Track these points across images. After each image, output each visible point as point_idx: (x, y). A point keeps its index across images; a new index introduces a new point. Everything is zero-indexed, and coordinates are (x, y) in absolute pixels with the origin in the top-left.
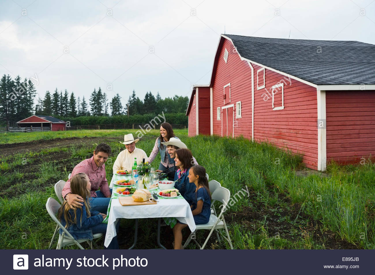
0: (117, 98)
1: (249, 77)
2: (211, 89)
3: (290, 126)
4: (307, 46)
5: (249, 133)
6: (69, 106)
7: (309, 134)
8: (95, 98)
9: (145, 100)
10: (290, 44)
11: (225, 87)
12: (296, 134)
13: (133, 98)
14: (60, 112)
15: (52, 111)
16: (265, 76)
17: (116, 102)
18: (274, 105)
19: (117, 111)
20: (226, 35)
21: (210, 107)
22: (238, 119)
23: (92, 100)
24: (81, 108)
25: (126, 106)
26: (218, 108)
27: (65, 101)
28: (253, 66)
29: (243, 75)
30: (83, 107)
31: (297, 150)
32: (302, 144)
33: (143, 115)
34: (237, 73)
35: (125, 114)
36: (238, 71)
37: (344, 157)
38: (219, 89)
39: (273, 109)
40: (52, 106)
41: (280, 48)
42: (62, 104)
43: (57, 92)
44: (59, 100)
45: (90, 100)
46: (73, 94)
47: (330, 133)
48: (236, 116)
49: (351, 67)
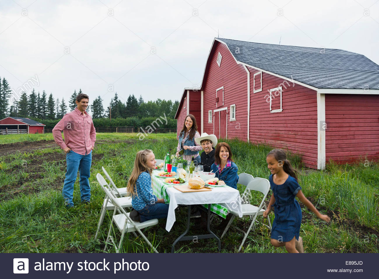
0: (99, 100)
1: (245, 81)
2: (202, 93)
3: (288, 128)
4: (297, 53)
5: (244, 136)
6: (47, 108)
7: (308, 135)
8: (75, 100)
9: (127, 103)
10: (281, 50)
11: (217, 90)
12: (294, 135)
13: (115, 101)
14: (37, 114)
15: (29, 113)
16: (262, 79)
17: (97, 104)
18: (271, 108)
19: (97, 114)
20: (219, 39)
21: (201, 111)
22: (231, 122)
23: (72, 102)
24: (60, 110)
25: (108, 109)
26: (209, 111)
27: (43, 102)
28: (249, 70)
29: (238, 79)
30: (62, 110)
31: (296, 150)
32: (302, 145)
33: (126, 119)
34: (231, 76)
35: (106, 117)
36: (232, 74)
37: (341, 157)
38: (211, 92)
39: (271, 112)
40: (29, 108)
41: (273, 53)
42: (39, 106)
43: (34, 93)
44: (36, 101)
45: (70, 102)
46: (51, 96)
47: (329, 134)
48: (230, 119)
49: (340, 73)
